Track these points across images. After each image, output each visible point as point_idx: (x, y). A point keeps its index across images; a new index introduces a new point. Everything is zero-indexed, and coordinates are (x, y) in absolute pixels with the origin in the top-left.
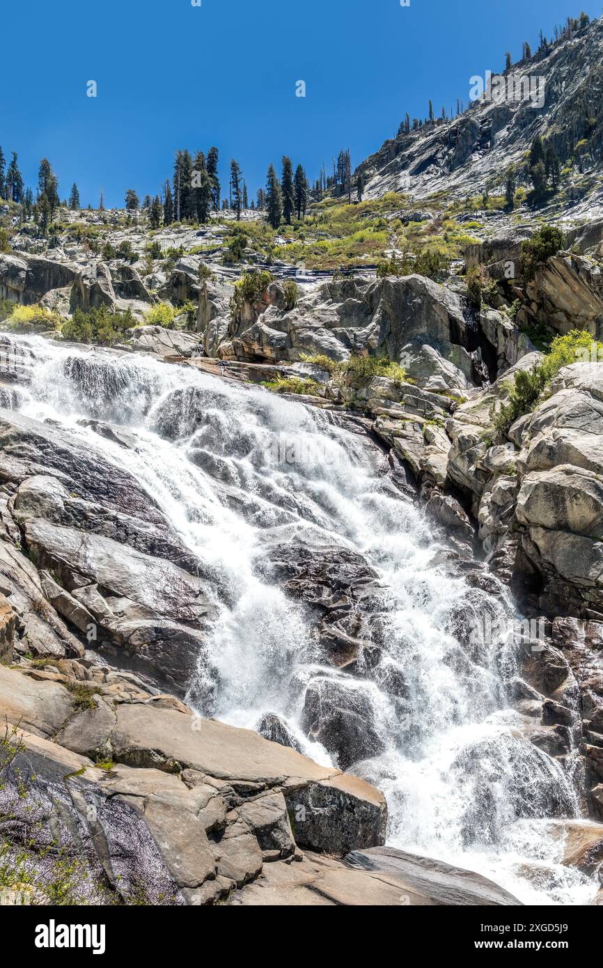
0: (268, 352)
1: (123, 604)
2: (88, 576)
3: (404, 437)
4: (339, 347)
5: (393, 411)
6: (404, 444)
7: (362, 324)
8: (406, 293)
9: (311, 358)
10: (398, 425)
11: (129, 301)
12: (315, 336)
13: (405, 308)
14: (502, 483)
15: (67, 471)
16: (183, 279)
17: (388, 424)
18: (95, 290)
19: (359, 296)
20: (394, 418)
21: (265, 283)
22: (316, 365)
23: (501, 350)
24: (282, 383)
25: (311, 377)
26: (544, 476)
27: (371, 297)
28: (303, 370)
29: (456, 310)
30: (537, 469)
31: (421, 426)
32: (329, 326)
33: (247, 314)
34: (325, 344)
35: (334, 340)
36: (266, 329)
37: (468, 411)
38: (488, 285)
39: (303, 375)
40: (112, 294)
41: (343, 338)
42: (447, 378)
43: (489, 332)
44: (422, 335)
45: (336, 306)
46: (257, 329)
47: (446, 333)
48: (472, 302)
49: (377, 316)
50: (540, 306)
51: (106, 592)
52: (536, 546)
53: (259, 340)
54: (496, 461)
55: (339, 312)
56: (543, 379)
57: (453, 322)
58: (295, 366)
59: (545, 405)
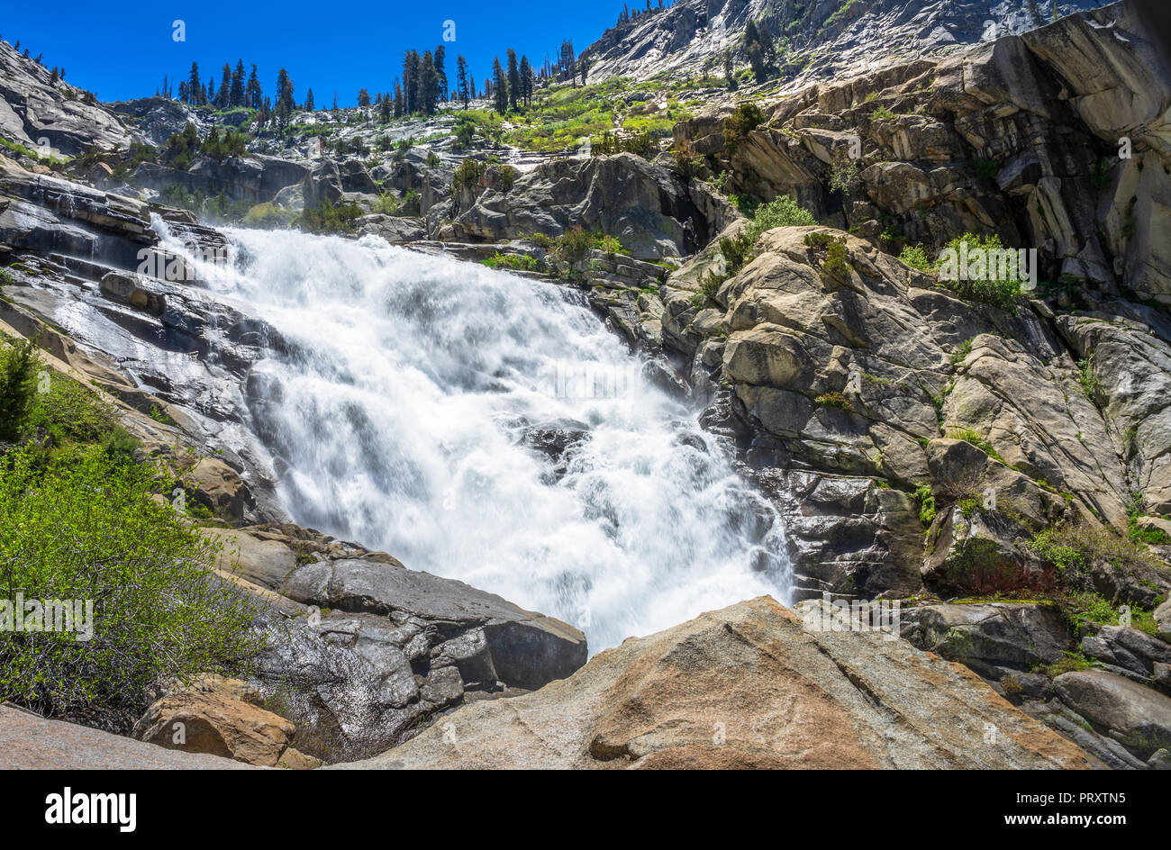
0: (486, 232)
3: (620, 306)
4: (555, 223)
5: (608, 282)
6: (618, 312)
7: (576, 201)
8: (617, 170)
9: (529, 236)
10: (613, 294)
11: (356, 194)
12: (530, 215)
13: (616, 183)
14: (711, 344)
16: (407, 169)
17: (604, 295)
19: (572, 175)
20: (608, 288)
22: (534, 243)
23: (711, 219)
24: (502, 260)
25: (529, 253)
26: (746, 335)
27: (584, 175)
28: (523, 247)
29: (666, 184)
30: (740, 329)
31: (635, 294)
32: (545, 205)
33: (466, 198)
34: (541, 222)
35: (550, 217)
36: (483, 210)
37: (680, 278)
38: (698, 160)
39: (522, 252)
40: (340, 188)
41: (557, 215)
42: (660, 248)
43: (699, 202)
44: (634, 208)
45: (550, 186)
46: (476, 213)
47: (657, 206)
48: (681, 176)
49: (590, 193)
50: (746, 176)
52: (742, 402)
53: (478, 222)
54: (705, 324)
55: (553, 191)
56: (747, 243)
57: (664, 195)
58: (514, 244)
59: (747, 268)
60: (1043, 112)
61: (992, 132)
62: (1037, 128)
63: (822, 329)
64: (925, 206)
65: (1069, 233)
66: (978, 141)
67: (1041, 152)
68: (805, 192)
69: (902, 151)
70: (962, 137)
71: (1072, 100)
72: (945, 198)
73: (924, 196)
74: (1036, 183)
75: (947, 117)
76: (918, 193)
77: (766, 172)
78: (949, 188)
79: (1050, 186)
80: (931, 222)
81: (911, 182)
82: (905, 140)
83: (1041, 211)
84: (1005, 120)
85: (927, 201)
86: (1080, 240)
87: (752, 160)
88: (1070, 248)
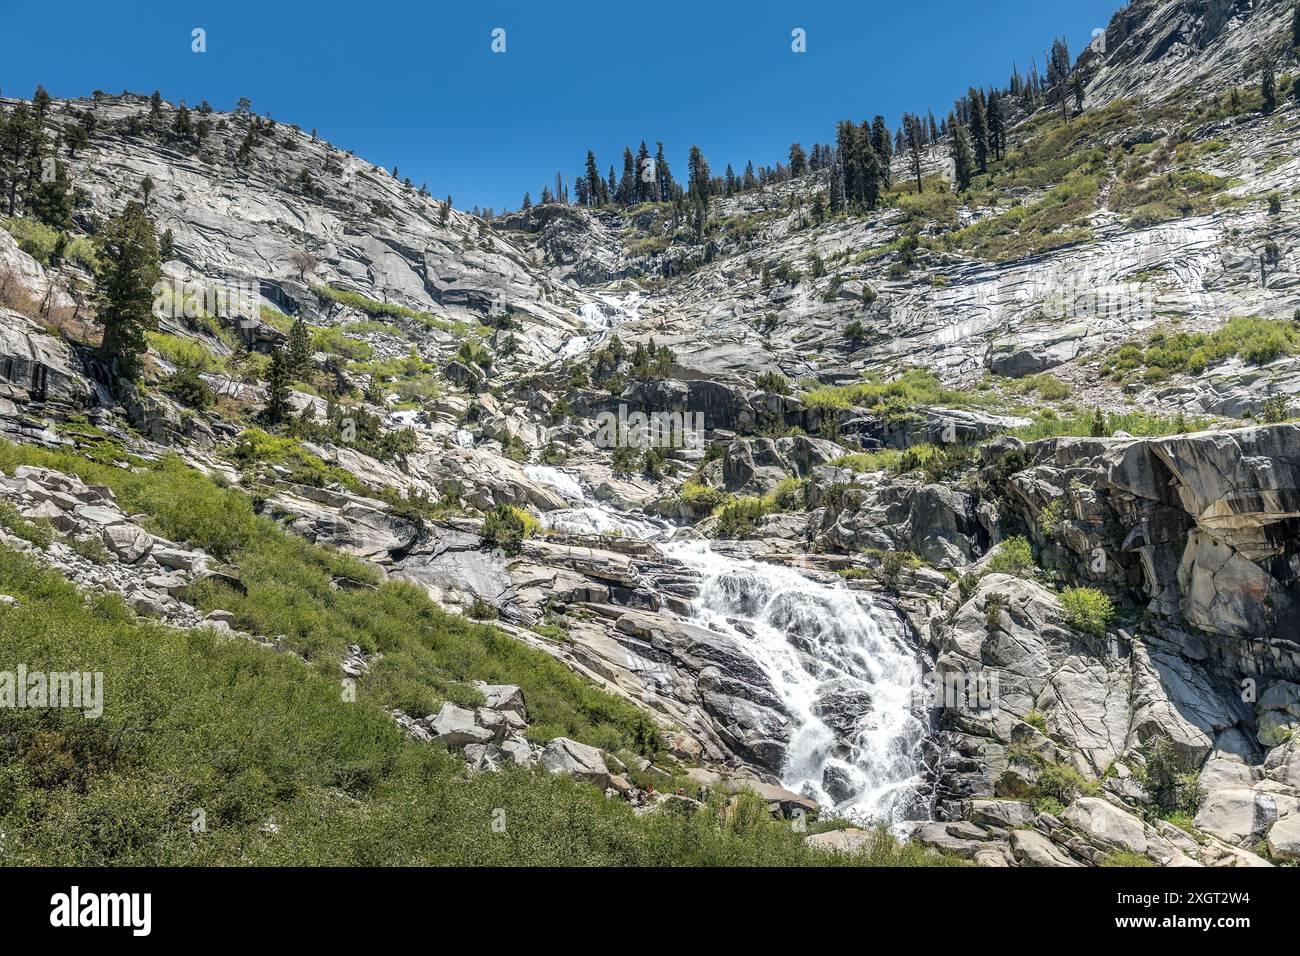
0: (843, 546)
1: (750, 732)
2: (733, 719)
3: (913, 611)
4: (887, 540)
5: (909, 593)
7: (902, 521)
8: (927, 499)
9: (869, 550)
10: (911, 602)
11: (765, 468)
12: (870, 533)
13: (926, 510)
15: (721, 662)
16: (804, 445)
17: (906, 603)
18: (740, 462)
19: (900, 500)
20: (909, 597)
21: (842, 493)
22: (871, 556)
23: (988, 536)
24: (848, 572)
25: (867, 565)
27: (907, 501)
28: (863, 560)
29: (960, 509)
31: (926, 602)
32: (880, 525)
34: (877, 539)
35: (883, 535)
36: (842, 529)
37: (952, 591)
38: (983, 486)
39: (862, 564)
40: (752, 465)
41: (889, 533)
42: (952, 559)
43: (983, 521)
44: (938, 529)
45: (884, 508)
46: (836, 528)
47: (953, 525)
48: (974, 500)
49: (910, 515)
50: (1014, 501)
51: (743, 726)
53: (837, 536)
55: (887, 513)
57: (958, 517)
58: (858, 557)
60: (1154, 497)
61: (1122, 511)
62: (1145, 510)
63: (979, 657)
67: (1145, 530)
69: (1079, 515)
71: (1176, 486)
74: (1140, 548)
75: (1103, 494)
76: (1085, 544)
79: (1146, 553)
82: (1081, 507)
88: (1155, 592)
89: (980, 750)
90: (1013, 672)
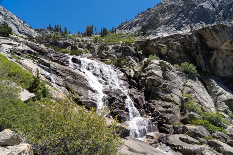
0: (104, 57)
1: (82, 97)
2: (77, 92)
3: (126, 71)
4: (115, 56)
5: (124, 67)
6: (126, 72)
7: (119, 53)
8: (126, 48)
9: (111, 58)
10: (125, 69)
11: (80, 49)
12: (111, 55)
14: (143, 78)
15: (73, 75)
17: (124, 69)
18: (75, 47)
19: (118, 49)
20: (125, 68)
21: (103, 46)
23: (141, 57)
24: (106, 62)
26: (150, 77)
27: (120, 49)
29: (134, 51)
30: (149, 76)
31: (129, 69)
32: (114, 53)
33: (100, 51)
34: (113, 56)
36: (104, 53)
37: (136, 67)
38: (139, 47)
39: (110, 61)
40: (78, 48)
41: (116, 55)
42: (133, 62)
43: (139, 55)
44: (128, 55)
46: (102, 53)
47: (132, 55)
48: (136, 50)
49: (121, 52)
50: (147, 51)
51: (80, 95)
52: (149, 88)
53: (103, 55)
54: (142, 75)
55: (115, 51)
56: (148, 62)
57: (133, 53)
58: (108, 59)
59: (149, 66)
60: (200, 43)
61: (191, 46)
62: (199, 46)
63: (162, 77)
64: (178, 58)
65: (204, 63)
66: (188, 47)
67: (199, 50)
68: (157, 54)
69: (175, 48)
70: (185, 47)
71: (205, 41)
72: (182, 56)
73: (178, 56)
74: (198, 55)
75: (182, 43)
76: (177, 56)
77: (151, 50)
78: (183, 55)
79: (201, 56)
80: (179, 60)
81: (176, 54)
82: (175, 47)
83: (199, 59)
84: (193, 44)
85: (179, 57)
86: (205, 65)
87: (148, 48)
88: (204, 66)
89: (171, 106)
90: (174, 83)
